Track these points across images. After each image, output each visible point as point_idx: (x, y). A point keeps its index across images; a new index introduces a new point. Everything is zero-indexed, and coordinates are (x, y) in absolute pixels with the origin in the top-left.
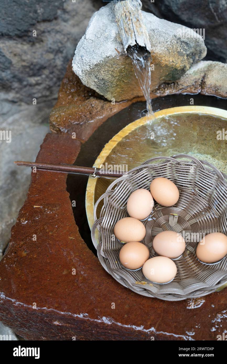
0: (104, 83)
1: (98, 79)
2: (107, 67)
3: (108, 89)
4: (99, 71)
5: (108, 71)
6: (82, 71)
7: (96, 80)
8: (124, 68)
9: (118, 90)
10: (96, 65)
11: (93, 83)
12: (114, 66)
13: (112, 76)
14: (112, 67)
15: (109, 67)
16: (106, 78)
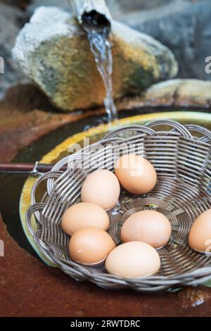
0: (52, 76)
1: (44, 66)
2: (56, 49)
3: (57, 87)
4: (45, 54)
5: (58, 54)
6: (24, 53)
7: (42, 68)
8: (79, 53)
9: (71, 89)
10: (43, 43)
11: (38, 73)
12: (66, 48)
13: (63, 64)
14: (63, 49)
15: (58, 47)
16: (55, 66)
